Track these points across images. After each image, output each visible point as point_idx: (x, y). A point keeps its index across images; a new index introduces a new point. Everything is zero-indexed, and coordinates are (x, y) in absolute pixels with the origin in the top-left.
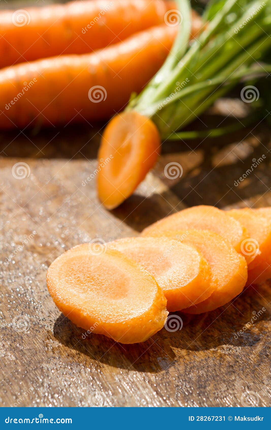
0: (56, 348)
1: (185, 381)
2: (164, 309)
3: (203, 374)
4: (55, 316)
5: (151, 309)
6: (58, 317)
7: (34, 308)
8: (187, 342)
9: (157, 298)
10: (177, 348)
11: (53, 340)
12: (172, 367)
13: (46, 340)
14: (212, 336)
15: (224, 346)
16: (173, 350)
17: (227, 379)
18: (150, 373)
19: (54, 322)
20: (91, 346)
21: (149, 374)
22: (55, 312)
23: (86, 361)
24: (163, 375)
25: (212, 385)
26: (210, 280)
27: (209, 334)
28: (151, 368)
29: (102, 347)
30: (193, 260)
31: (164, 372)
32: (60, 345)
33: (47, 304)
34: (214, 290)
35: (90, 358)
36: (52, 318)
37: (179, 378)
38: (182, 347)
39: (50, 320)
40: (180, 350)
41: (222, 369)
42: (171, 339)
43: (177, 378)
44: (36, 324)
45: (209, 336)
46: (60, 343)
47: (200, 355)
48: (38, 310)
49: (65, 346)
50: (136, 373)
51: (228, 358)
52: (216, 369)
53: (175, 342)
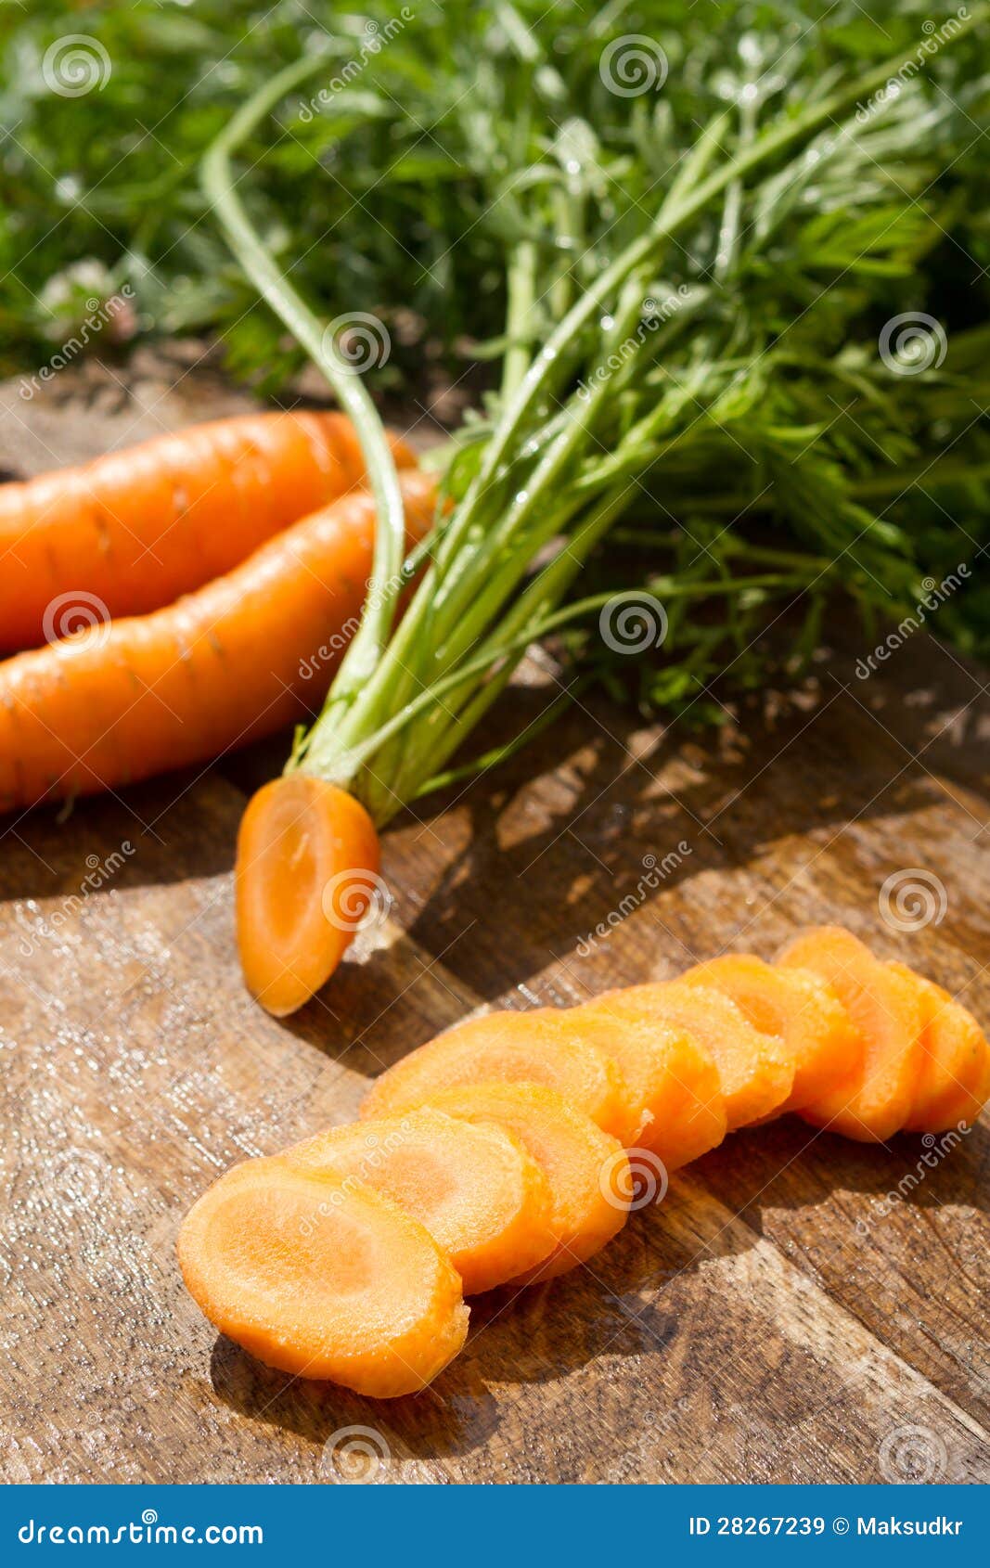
0: (226, 1425)
1: (528, 1468)
2: (458, 1301)
3: (565, 1444)
4: (208, 1340)
5: (431, 1311)
6: (215, 1340)
7: (157, 1323)
8: (517, 1361)
9: (441, 1279)
10: (498, 1381)
11: (215, 1407)
12: (495, 1436)
13: (200, 1408)
14: (571, 1336)
15: (601, 1359)
16: (490, 1390)
17: (620, 1447)
18: (447, 1459)
19: (209, 1355)
20: (305, 1407)
21: (445, 1461)
22: (206, 1328)
23: (300, 1449)
24: (478, 1460)
25: (590, 1468)
26: (550, 1210)
27: (564, 1332)
28: (447, 1444)
29: (330, 1407)
30: (505, 1169)
31: (477, 1451)
32: (236, 1415)
33: (184, 1306)
34: (562, 1233)
35: (309, 1441)
36: (201, 1344)
37: (513, 1461)
38: (509, 1378)
39: (200, 1352)
40: (504, 1387)
41: (606, 1424)
42: (481, 1361)
43: (510, 1463)
44: (168, 1368)
45: (562, 1337)
46: (232, 1410)
47: (553, 1391)
48: (167, 1326)
49: (247, 1417)
50: (417, 1465)
51: (615, 1391)
52: (593, 1425)
53: (491, 1367)
